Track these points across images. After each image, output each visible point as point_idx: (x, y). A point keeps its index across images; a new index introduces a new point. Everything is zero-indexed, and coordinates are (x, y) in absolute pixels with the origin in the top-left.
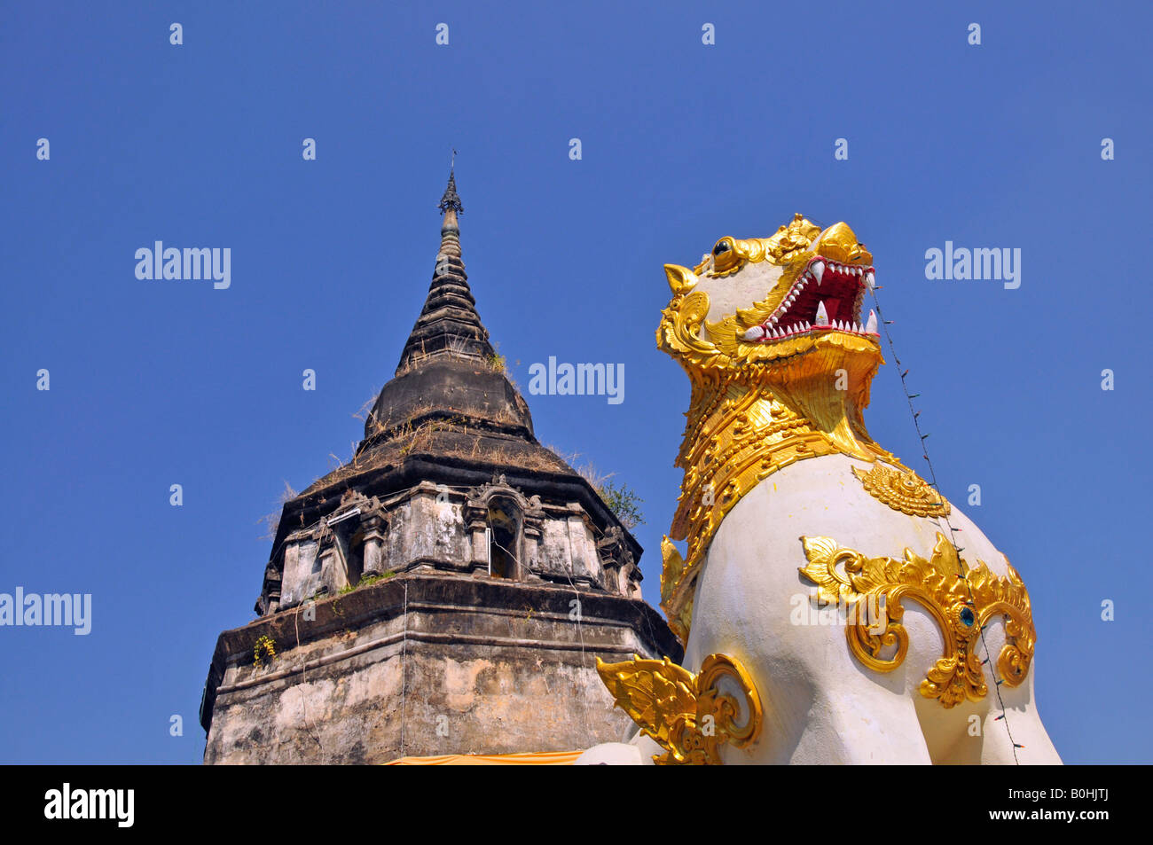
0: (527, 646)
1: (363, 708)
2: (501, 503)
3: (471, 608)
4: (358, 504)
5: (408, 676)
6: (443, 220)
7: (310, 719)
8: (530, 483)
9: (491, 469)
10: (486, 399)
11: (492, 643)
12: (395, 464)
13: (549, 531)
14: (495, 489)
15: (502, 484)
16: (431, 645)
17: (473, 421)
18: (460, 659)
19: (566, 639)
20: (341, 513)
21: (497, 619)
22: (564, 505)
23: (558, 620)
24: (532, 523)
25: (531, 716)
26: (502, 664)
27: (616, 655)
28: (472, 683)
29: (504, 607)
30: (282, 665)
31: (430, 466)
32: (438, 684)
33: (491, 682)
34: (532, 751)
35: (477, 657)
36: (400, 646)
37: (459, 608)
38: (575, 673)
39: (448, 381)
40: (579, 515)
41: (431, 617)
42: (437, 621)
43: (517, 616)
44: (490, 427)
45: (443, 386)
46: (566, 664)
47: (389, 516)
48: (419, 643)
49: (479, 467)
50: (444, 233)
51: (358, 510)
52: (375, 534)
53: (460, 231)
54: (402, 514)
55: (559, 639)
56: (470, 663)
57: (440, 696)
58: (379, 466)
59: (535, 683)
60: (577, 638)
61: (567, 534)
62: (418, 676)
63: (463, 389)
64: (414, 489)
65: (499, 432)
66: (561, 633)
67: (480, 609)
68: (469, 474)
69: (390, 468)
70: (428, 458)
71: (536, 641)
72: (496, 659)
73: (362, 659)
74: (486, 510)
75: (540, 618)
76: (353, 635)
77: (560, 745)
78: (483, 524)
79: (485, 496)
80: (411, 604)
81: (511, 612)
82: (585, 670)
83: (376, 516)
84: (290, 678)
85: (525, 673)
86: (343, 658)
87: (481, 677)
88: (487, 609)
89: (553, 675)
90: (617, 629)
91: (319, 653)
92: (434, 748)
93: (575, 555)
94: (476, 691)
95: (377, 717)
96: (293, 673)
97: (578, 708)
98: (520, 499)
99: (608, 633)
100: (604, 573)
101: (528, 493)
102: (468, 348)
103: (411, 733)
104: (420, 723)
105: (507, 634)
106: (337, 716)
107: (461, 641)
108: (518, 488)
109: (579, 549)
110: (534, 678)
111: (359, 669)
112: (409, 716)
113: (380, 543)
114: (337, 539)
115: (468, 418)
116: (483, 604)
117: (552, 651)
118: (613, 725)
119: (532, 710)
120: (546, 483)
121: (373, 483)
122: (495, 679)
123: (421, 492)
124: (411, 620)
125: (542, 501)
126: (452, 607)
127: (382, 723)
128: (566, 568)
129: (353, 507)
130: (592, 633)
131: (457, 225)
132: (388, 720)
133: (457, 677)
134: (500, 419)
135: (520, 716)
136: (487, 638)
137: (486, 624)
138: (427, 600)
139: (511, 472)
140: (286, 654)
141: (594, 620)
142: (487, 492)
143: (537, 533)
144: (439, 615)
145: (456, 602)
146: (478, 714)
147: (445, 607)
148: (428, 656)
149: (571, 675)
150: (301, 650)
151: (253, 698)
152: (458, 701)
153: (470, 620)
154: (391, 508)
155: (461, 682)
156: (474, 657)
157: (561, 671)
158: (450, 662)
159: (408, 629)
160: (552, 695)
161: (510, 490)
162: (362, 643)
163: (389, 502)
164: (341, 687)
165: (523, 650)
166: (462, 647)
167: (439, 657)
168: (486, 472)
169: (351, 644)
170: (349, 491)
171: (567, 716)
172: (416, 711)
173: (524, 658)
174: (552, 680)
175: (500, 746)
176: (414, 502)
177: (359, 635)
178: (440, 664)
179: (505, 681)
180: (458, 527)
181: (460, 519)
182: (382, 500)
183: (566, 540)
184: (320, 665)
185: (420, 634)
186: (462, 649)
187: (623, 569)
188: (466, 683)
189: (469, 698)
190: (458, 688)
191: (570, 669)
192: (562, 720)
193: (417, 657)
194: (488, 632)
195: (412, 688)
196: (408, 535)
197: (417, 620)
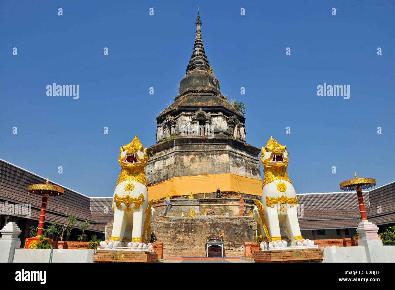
0: (203, 151)
1: (169, 167)
2: (201, 115)
3: (190, 144)
4: (170, 118)
5: (176, 160)
6: (196, 28)
7: (159, 168)
8: (208, 109)
9: (198, 107)
10: (204, 83)
11: (194, 151)
12: (176, 108)
13: (213, 120)
14: (199, 112)
15: (201, 111)
16: (181, 153)
17: (199, 91)
18: (187, 155)
19: (212, 149)
20: (166, 121)
21: (196, 146)
22: (217, 113)
23: (210, 145)
24: (208, 120)
25: (202, 167)
26: (196, 156)
27: (224, 152)
28: (190, 161)
29: (197, 143)
30: (155, 157)
31: (183, 108)
32: (182, 161)
33: (194, 160)
34: (202, 174)
35: (191, 155)
36: (174, 153)
37: (187, 144)
38: (213, 157)
39: (194, 80)
40: (221, 116)
41: (181, 146)
42: (182, 147)
43: (200, 145)
44: (203, 92)
45: (192, 82)
46: (211, 155)
47: (176, 121)
48: (178, 153)
49: (195, 107)
50: (197, 31)
51: (169, 120)
52: (173, 125)
53: (201, 31)
54: (178, 120)
55: (210, 149)
56: (189, 156)
57: (182, 164)
58: (173, 109)
59: (204, 160)
60: (215, 148)
61: (218, 121)
62: (178, 160)
63: (198, 82)
64: (180, 114)
65: (206, 93)
66: (211, 148)
67: (192, 144)
68: (193, 109)
69: (175, 109)
70: (183, 107)
71: (204, 150)
72: (195, 155)
73: (168, 156)
74: (196, 118)
75: (206, 145)
76: (167, 150)
77: (209, 173)
78: (196, 121)
79: (196, 114)
80: (176, 144)
81: (199, 144)
82: (216, 156)
83: (173, 121)
84: (156, 160)
85: (202, 157)
86: (165, 156)
87: (192, 159)
88: (193, 144)
89: (208, 158)
90: (225, 145)
91: (161, 154)
92: (181, 175)
93: (219, 126)
94: (191, 162)
95: (170, 169)
96: (157, 159)
97: (213, 165)
98: (205, 114)
99: (222, 146)
100: (229, 128)
101: (207, 111)
102: (201, 68)
103: (176, 172)
104: (178, 170)
105: (198, 149)
106: (164, 168)
107: (187, 151)
108: (205, 111)
109: (220, 124)
110: (204, 158)
111: (167, 158)
112: (176, 169)
113: (174, 127)
114: (167, 126)
115: (197, 91)
116: (192, 143)
117: (208, 152)
118: (222, 168)
119: (203, 166)
120: (212, 109)
121: (172, 113)
122: (195, 159)
123: (182, 115)
124: (176, 148)
125: (211, 113)
126: (185, 144)
127: (171, 170)
128: (217, 129)
129: (168, 119)
130: (218, 147)
131: (200, 28)
132: (172, 169)
133: (186, 160)
134: (206, 89)
135: (200, 167)
136: (193, 150)
137: (193, 147)
138: (180, 143)
139: (203, 107)
140: (155, 154)
141: (219, 144)
142: (197, 113)
143: (209, 122)
144: (183, 146)
145: (186, 143)
146: (191, 167)
147: (184, 144)
148: (180, 155)
149: (212, 157)
150: (158, 154)
151: (150, 164)
152: (186, 165)
153: (189, 146)
154: (176, 119)
155: (187, 161)
156: (190, 155)
157: (210, 156)
158: (185, 156)
159: (176, 150)
160: (207, 162)
161: (203, 112)
162: (168, 152)
163: (176, 117)
164: (164, 162)
165: (202, 152)
166: (187, 153)
167: (182, 155)
168: (196, 108)
169: (166, 153)
170: (168, 115)
171: (211, 166)
172: (177, 167)
173: (202, 154)
174: (208, 159)
175: (195, 174)
176: (180, 117)
177: (168, 151)
178: (183, 157)
179: (197, 160)
180: (191, 122)
181: (191, 120)
182: (174, 117)
183: (217, 122)
184: (161, 157)
185: (178, 151)
186: (188, 153)
187: (236, 125)
188: (188, 161)
189: (189, 164)
190: (186, 162)
191: (212, 156)
192: (209, 167)
193: (178, 156)
194: (194, 149)
195: (176, 163)
196: (180, 125)
197: (178, 147)
